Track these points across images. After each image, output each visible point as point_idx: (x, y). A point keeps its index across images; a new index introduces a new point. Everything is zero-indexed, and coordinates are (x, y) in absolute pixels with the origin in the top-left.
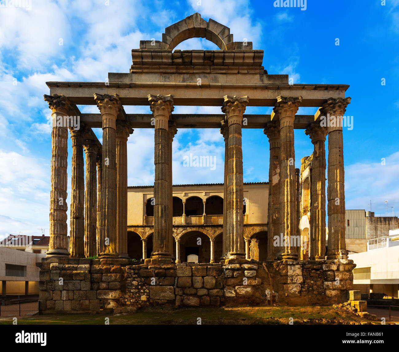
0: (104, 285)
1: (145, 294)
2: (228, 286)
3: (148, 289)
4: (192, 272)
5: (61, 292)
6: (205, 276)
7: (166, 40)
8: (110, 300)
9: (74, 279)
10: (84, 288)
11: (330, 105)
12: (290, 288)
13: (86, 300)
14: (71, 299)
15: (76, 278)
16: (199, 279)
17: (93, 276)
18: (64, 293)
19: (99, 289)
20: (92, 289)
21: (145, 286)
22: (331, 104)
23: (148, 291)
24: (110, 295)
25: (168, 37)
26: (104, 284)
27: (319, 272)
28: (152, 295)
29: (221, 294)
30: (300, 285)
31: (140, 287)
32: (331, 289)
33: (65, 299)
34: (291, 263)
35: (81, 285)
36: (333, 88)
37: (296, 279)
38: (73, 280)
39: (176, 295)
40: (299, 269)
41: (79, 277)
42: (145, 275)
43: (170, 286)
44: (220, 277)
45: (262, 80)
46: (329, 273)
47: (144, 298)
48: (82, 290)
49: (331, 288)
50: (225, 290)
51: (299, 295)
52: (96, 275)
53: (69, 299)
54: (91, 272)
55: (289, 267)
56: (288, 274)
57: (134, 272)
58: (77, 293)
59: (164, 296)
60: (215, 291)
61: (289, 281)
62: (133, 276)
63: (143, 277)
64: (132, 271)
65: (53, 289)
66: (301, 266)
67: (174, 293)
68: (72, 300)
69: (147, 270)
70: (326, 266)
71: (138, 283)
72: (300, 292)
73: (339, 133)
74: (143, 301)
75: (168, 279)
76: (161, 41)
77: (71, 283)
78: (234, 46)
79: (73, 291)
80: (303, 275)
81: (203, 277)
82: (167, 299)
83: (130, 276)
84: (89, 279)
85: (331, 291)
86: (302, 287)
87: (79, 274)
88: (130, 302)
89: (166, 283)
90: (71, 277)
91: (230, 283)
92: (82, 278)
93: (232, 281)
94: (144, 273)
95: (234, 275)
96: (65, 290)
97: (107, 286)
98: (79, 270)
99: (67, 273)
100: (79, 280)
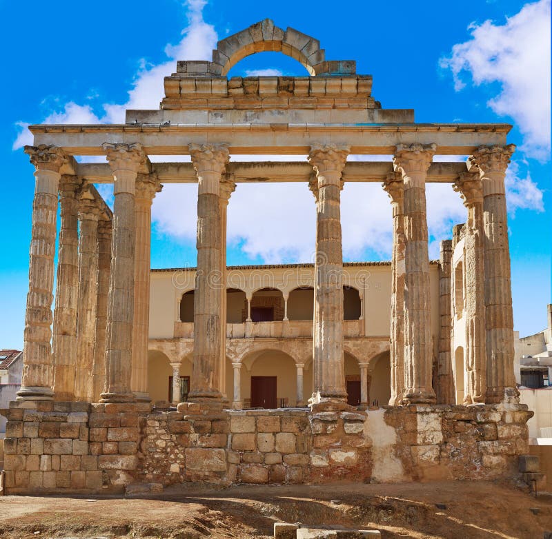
0: (110, 447)
1: (178, 462)
2: (317, 448)
3: (183, 454)
4: (256, 425)
5: (40, 458)
6: (279, 432)
7: (219, 58)
8: (120, 471)
9: (62, 437)
10: (77, 451)
11: (483, 155)
12: (421, 453)
13: (81, 470)
14: (55, 469)
15: (64, 435)
16: (268, 437)
17: (93, 431)
18: (44, 458)
19: (101, 453)
20: (90, 453)
21: (177, 448)
22: (485, 153)
23: (182, 457)
24: (120, 464)
25: (221, 55)
26: (110, 445)
27: (469, 425)
28: (189, 463)
29: (304, 462)
30: (437, 446)
31: (169, 450)
32: (490, 454)
33: (45, 469)
34: (422, 410)
35: (73, 446)
36: (487, 129)
37: (431, 436)
38: (60, 438)
39: (229, 464)
40: (436, 421)
41: (71, 433)
42: (177, 431)
43: (219, 448)
44: (303, 433)
45: (372, 119)
46: (487, 426)
47: (175, 468)
48: (74, 455)
49: (491, 451)
50: (311, 456)
51: (436, 463)
52: (97, 429)
53: (53, 470)
54: (90, 424)
55: (419, 417)
56: (418, 428)
57: (160, 425)
58: (65, 459)
59: (208, 466)
60: (296, 456)
61: (419, 441)
62: (158, 431)
63: (177, 433)
64: (157, 424)
65: (27, 452)
66: (440, 414)
67: (227, 459)
68: (56, 472)
69: (182, 422)
70: (481, 414)
71: (166, 444)
72: (439, 458)
73: (499, 198)
74: (173, 473)
75: (215, 437)
76: (211, 60)
77: (56, 442)
78: (327, 66)
79: (60, 456)
80: (443, 431)
81: (275, 434)
82: (214, 469)
83: (153, 431)
84: (87, 435)
85: (491, 457)
86: (441, 451)
87: (70, 428)
88: (153, 474)
89: (212, 443)
90: (57, 434)
91: (319, 444)
92: (76, 435)
93: (323, 441)
94: (178, 427)
95: (325, 430)
96: (47, 454)
97: (115, 449)
98: (70, 421)
99: (51, 426)
100: (69, 438)
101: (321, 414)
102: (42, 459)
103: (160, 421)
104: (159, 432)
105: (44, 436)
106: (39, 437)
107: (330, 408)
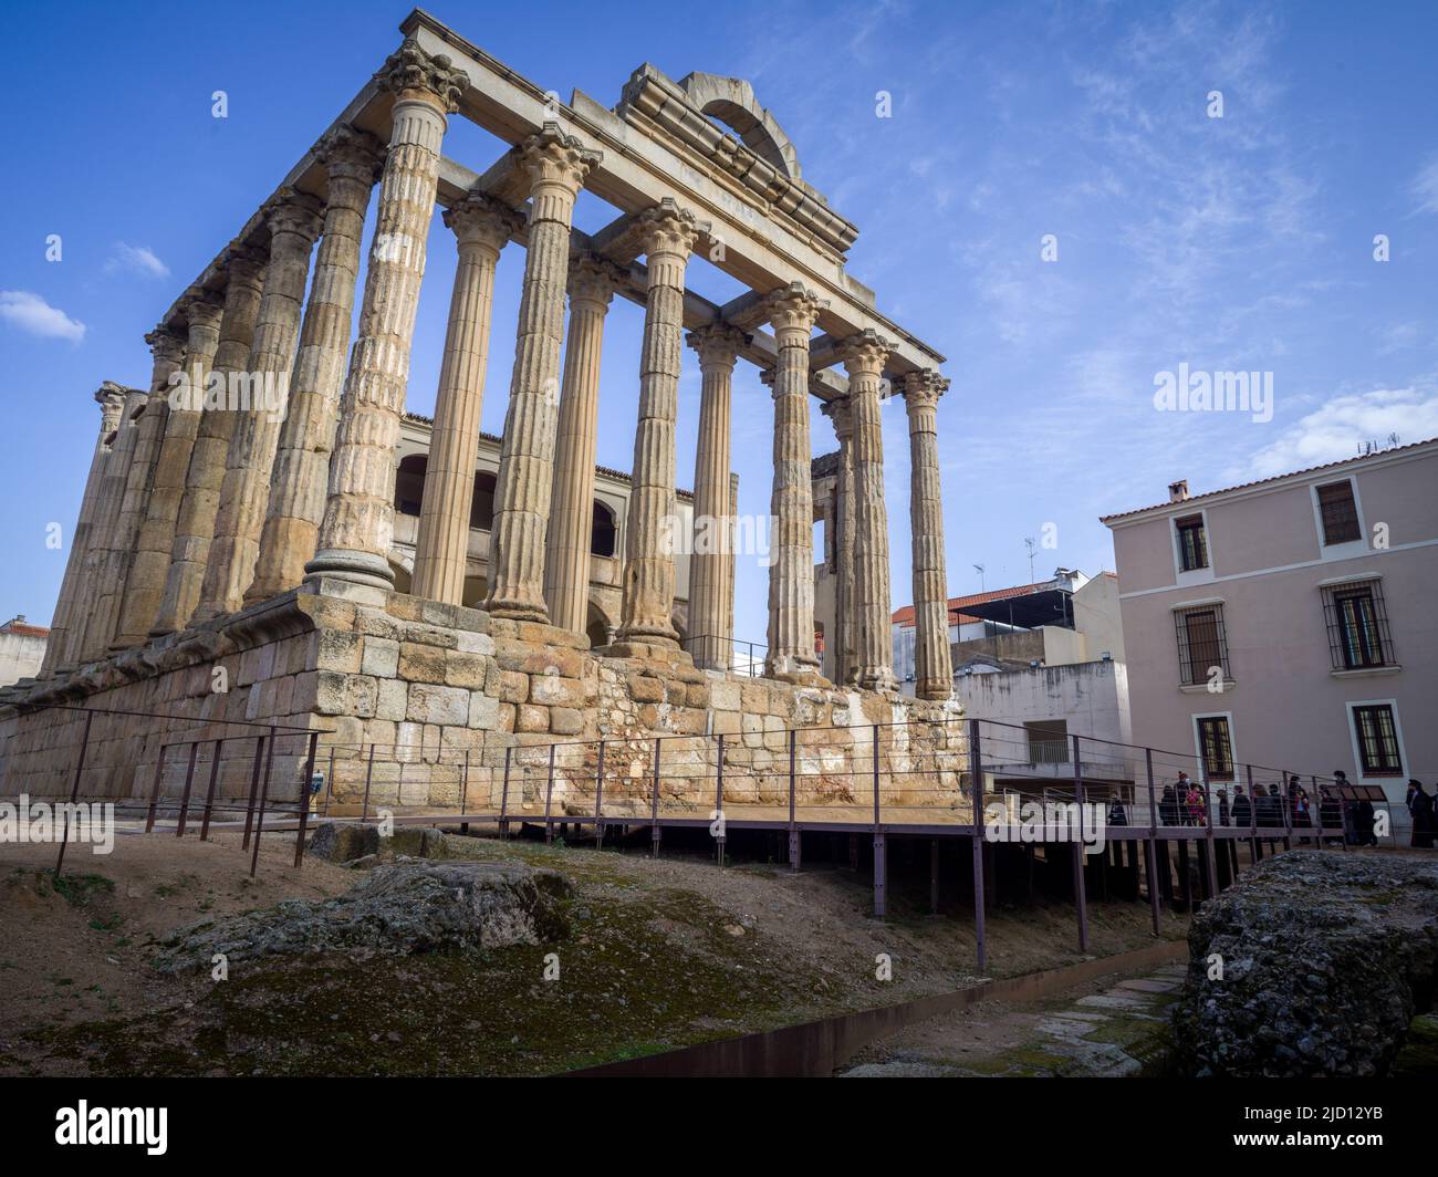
0: (535, 716)
1: (641, 756)
2: (805, 745)
3: (648, 741)
4: (741, 700)
5: (397, 728)
6: (765, 715)
9: (450, 682)
10: (479, 718)
12: (898, 762)
13: (481, 765)
14: (429, 758)
15: (454, 678)
16: (756, 721)
17: (505, 676)
18: (408, 731)
19: (515, 726)
21: (640, 731)
23: (646, 748)
26: (535, 712)
27: (926, 726)
31: (628, 732)
33: (407, 757)
34: (896, 700)
35: (472, 707)
38: (445, 684)
40: (905, 716)
41: (469, 676)
42: (644, 695)
43: (699, 736)
47: (636, 768)
48: (473, 729)
52: (513, 676)
53: (424, 761)
54: (500, 661)
55: (894, 709)
56: (893, 726)
57: (618, 679)
58: (453, 735)
59: (685, 767)
62: (613, 691)
63: (637, 701)
64: (613, 677)
65: (367, 711)
66: (908, 708)
67: (706, 756)
68: (431, 764)
69: (649, 679)
71: (625, 719)
74: (634, 779)
75: (691, 714)
77: (438, 694)
79: (441, 727)
80: (909, 732)
81: (763, 715)
82: (692, 775)
83: (609, 692)
85: (946, 772)
86: (911, 760)
87: (467, 663)
88: (606, 780)
89: (687, 726)
90: (438, 673)
91: (809, 740)
92: (478, 682)
93: (813, 736)
94: (643, 686)
95: (816, 718)
96: (414, 721)
97: (546, 723)
98: (463, 648)
99: (428, 653)
100: (464, 688)
101: (805, 690)
102: (401, 732)
103: (617, 672)
104: (616, 694)
105: (410, 675)
106: (398, 677)
107: (815, 684)
